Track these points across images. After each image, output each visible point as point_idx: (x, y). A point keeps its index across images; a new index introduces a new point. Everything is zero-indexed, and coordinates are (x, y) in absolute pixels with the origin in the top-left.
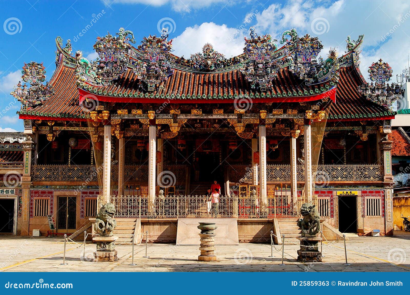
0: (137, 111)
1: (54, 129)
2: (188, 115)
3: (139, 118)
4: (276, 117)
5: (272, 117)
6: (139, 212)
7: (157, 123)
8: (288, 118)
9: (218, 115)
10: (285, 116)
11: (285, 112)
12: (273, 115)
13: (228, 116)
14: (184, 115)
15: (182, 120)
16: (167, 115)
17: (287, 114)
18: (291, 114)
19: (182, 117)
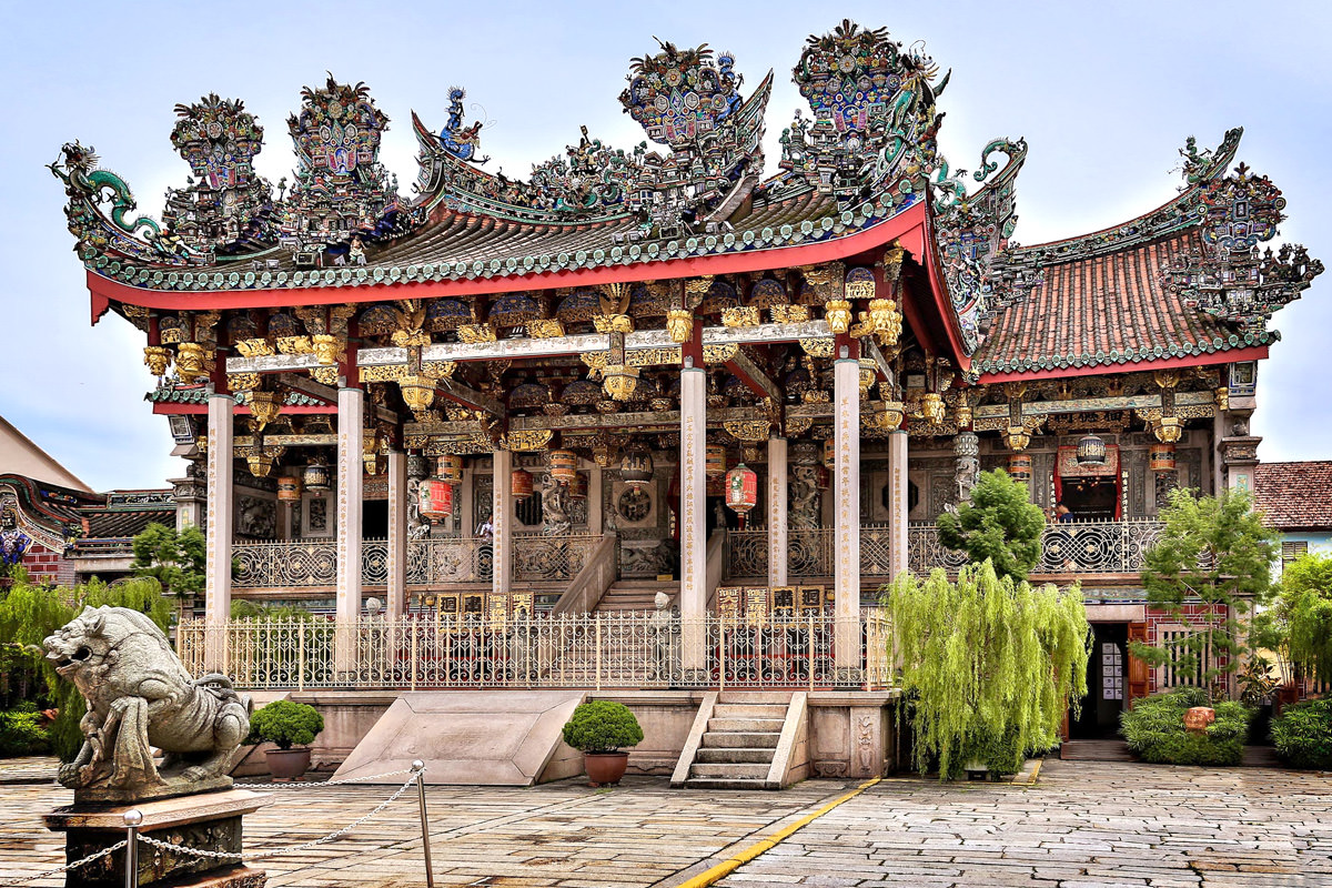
0: (293, 343)
1: (265, 444)
2: (454, 346)
3: (308, 365)
4: (739, 337)
5: (724, 338)
6: (297, 672)
7: (362, 380)
8: (778, 337)
9: (547, 342)
10: (767, 333)
11: (765, 317)
12: (726, 332)
13: (580, 343)
14: (442, 347)
15: (436, 364)
16: (389, 352)
17: (775, 325)
18: (789, 325)
19: (437, 353)
